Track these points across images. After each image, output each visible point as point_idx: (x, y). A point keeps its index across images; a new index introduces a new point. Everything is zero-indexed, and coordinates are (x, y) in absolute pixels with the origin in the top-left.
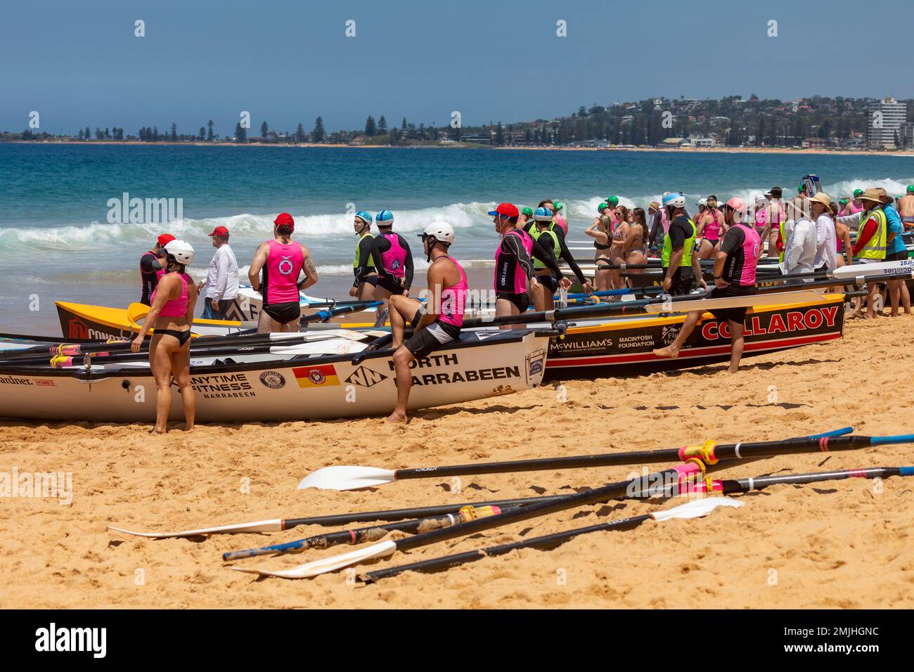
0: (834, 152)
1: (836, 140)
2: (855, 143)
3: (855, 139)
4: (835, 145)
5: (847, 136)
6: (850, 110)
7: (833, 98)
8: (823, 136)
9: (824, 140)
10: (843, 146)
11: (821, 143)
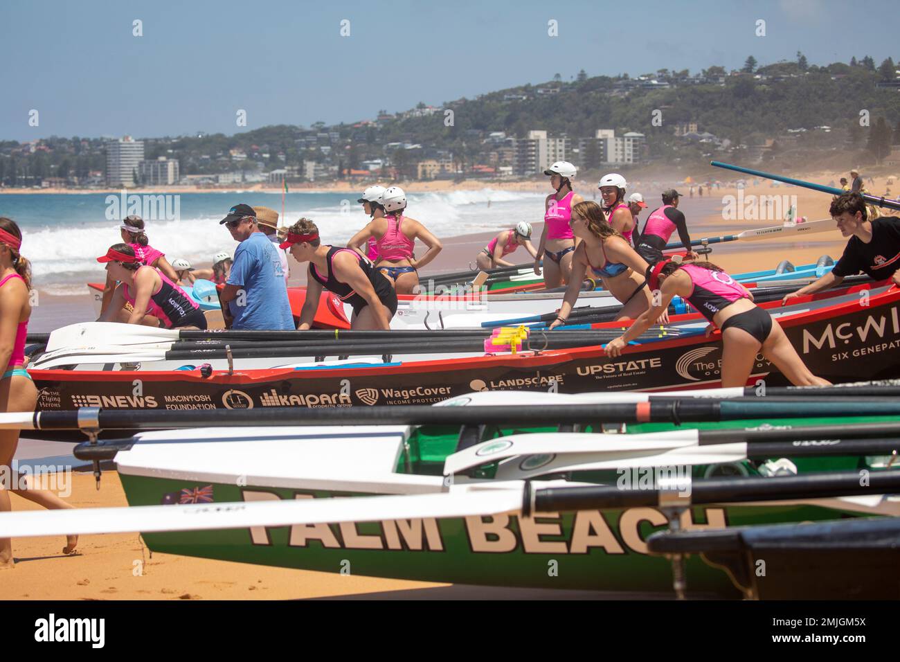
0: (73, 192)
1: (76, 179)
2: (94, 181)
3: (94, 178)
4: (74, 184)
5: (86, 175)
6: (87, 150)
7: (70, 137)
8: (62, 175)
9: (63, 180)
10: (82, 185)
11: (60, 182)
